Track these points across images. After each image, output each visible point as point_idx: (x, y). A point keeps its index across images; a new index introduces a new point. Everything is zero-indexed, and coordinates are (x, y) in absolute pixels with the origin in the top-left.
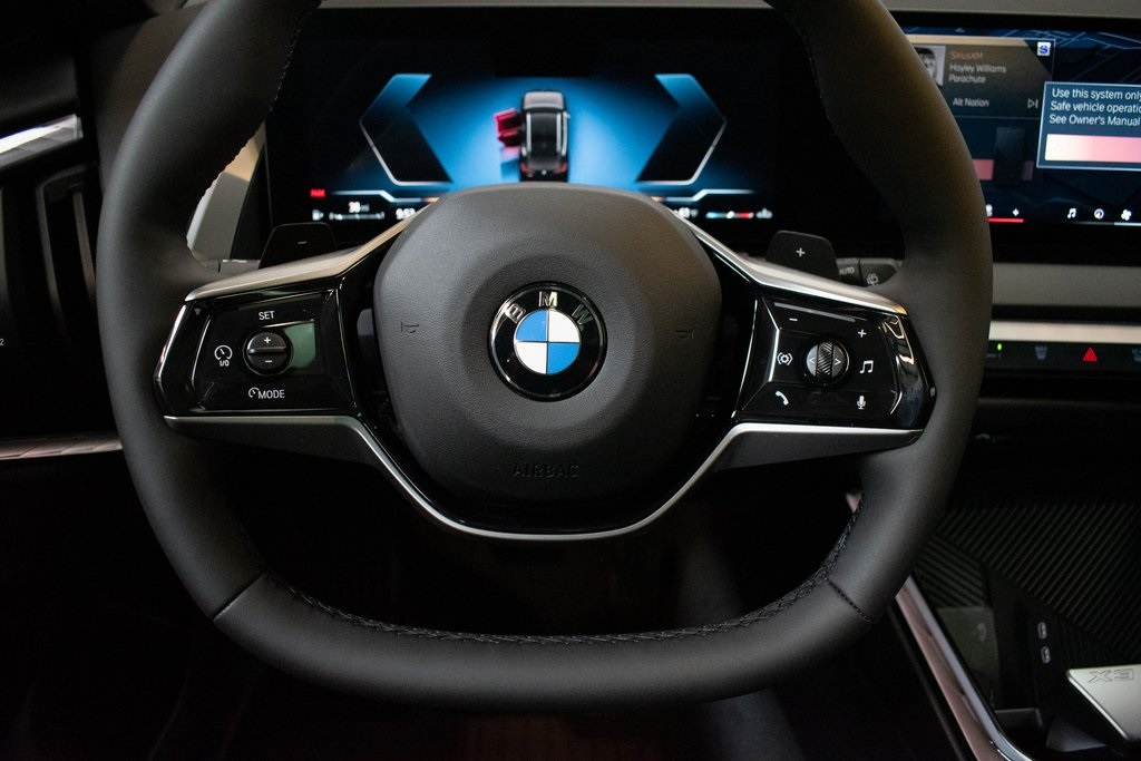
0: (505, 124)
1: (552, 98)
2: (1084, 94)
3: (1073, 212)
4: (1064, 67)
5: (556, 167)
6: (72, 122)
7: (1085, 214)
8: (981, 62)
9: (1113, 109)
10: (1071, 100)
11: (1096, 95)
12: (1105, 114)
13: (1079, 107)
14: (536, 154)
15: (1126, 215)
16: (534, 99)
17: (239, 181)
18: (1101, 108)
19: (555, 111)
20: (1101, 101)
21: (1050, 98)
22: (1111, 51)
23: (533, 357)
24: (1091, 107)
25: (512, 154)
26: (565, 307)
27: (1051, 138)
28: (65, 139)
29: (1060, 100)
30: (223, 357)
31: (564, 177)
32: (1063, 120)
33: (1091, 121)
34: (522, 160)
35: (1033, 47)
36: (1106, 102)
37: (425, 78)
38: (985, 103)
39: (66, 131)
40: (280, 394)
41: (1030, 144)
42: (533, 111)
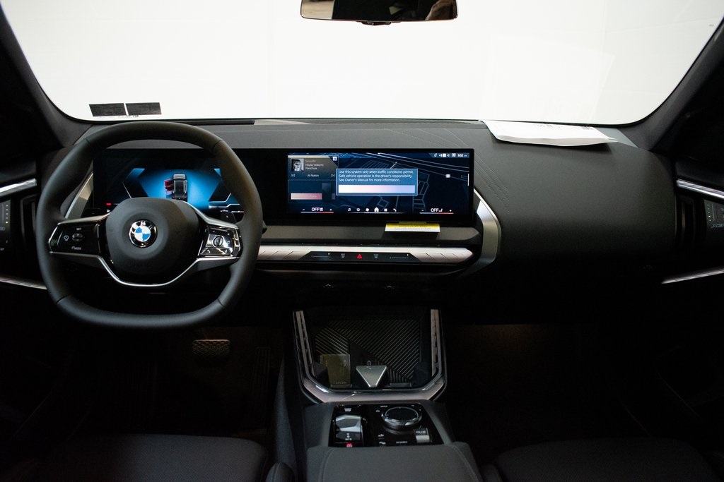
0: (167, 184)
1: (182, 176)
2: (349, 172)
3: (350, 209)
4: (342, 164)
5: (184, 197)
6: (33, 181)
7: (354, 210)
8: (315, 163)
9: (359, 176)
10: (345, 174)
11: (353, 172)
12: (357, 178)
13: (348, 176)
14: (177, 193)
15: (367, 210)
16: (177, 176)
17: (84, 200)
18: (355, 176)
19: (183, 180)
20: (355, 174)
21: (338, 174)
22: (356, 159)
23: (139, 237)
24: (352, 176)
25: (170, 193)
26: (147, 225)
27: (340, 186)
28: (31, 186)
29: (341, 174)
30: (66, 238)
31: (186, 200)
32: (343, 180)
33: (352, 180)
34: (173, 194)
35: (332, 159)
36: (356, 174)
37: (143, 169)
38: (318, 176)
39: (32, 183)
40: (80, 248)
41: (333, 188)
42: (176, 180)
